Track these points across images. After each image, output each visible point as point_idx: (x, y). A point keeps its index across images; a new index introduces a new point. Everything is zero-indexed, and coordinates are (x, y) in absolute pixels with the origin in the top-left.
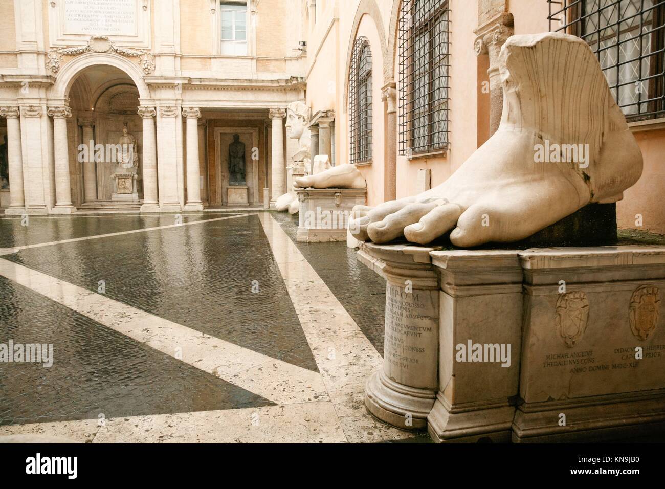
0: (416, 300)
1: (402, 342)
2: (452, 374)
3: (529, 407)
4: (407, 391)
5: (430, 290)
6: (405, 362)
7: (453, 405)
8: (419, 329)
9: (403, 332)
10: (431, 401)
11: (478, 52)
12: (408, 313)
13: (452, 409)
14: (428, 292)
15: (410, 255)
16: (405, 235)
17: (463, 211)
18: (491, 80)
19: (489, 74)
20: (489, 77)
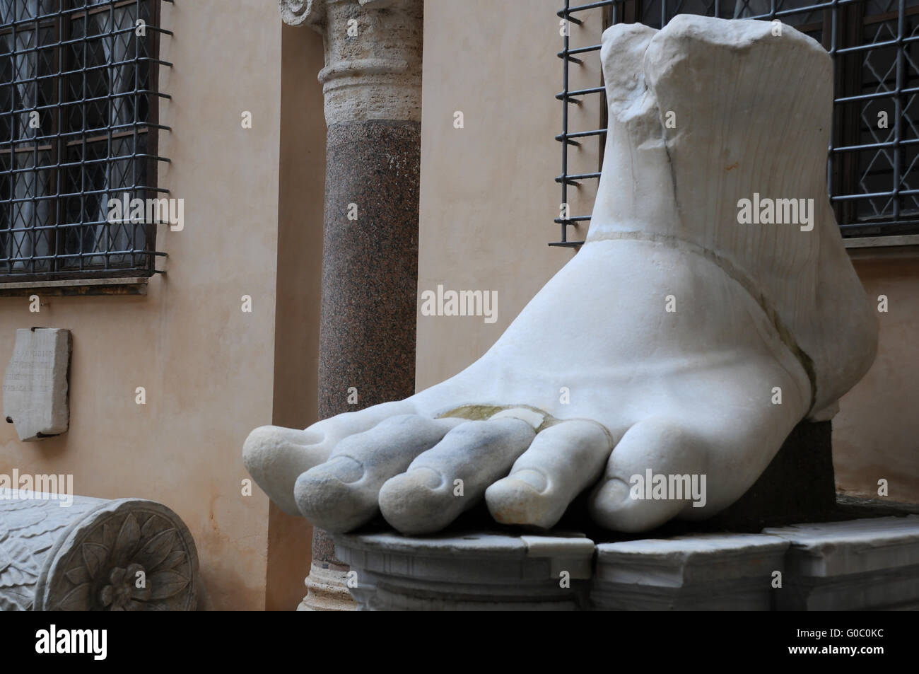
11: (299, 14)
15: (543, 559)
16: (493, 510)
17: (613, 439)
18: (335, 98)
19: (327, 80)
20: (326, 86)
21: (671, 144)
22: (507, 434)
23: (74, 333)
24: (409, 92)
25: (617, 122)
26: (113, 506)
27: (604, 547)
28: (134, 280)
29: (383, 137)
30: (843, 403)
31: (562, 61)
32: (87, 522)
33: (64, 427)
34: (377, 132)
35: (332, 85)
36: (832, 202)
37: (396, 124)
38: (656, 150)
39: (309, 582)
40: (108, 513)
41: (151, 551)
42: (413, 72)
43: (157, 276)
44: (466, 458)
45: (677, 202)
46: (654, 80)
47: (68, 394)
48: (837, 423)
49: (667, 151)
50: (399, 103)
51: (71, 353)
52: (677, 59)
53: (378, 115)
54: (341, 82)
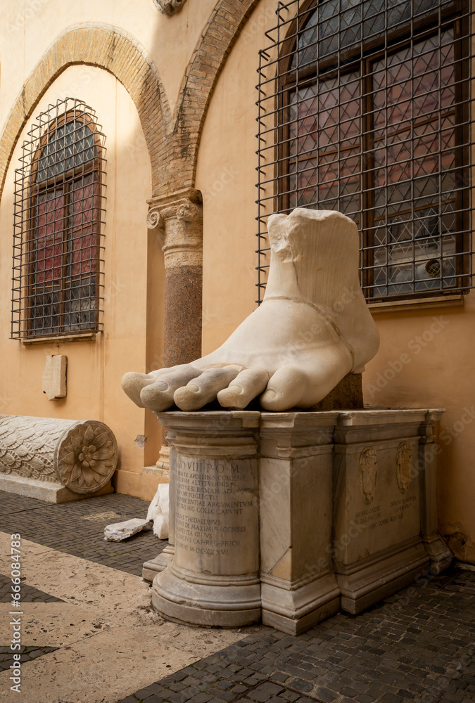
0: (236, 472)
1: (219, 524)
2: (290, 545)
3: (349, 569)
4: (230, 581)
5: (249, 459)
6: (223, 548)
7: (291, 581)
8: (239, 505)
9: (220, 512)
10: (257, 586)
11: (154, 224)
12: (226, 488)
13: (292, 585)
14: (248, 461)
15: (240, 419)
16: (220, 400)
17: (270, 375)
18: (168, 258)
19: (165, 250)
20: (165, 253)
21: (295, 260)
22: (227, 373)
23: (68, 357)
24: (198, 254)
25: (274, 252)
26: (82, 422)
27: (264, 414)
28: (91, 335)
29: (188, 272)
30: (366, 366)
31: (257, 237)
32: (72, 428)
33: (65, 395)
34: (185, 270)
35: (167, 252)
36: (363, 289)
37: (193, 267)
38: (289, 263)
39: (160, 452)
40: (81, 425)
41: (98, 440)
42: (199, 247)
43: (99, 333)
44: (209, 381)
45: (298, 284)
46: (287, 235)
47: (66, 381)
48: (363, 375)
49: (294, 263)
50: (194, 258)
51: (67, 365)
52: (296, 225)
53: (185, 263)
54: (171, 251)
